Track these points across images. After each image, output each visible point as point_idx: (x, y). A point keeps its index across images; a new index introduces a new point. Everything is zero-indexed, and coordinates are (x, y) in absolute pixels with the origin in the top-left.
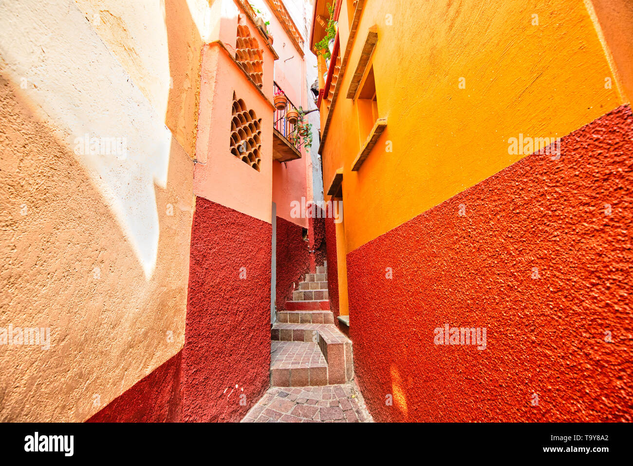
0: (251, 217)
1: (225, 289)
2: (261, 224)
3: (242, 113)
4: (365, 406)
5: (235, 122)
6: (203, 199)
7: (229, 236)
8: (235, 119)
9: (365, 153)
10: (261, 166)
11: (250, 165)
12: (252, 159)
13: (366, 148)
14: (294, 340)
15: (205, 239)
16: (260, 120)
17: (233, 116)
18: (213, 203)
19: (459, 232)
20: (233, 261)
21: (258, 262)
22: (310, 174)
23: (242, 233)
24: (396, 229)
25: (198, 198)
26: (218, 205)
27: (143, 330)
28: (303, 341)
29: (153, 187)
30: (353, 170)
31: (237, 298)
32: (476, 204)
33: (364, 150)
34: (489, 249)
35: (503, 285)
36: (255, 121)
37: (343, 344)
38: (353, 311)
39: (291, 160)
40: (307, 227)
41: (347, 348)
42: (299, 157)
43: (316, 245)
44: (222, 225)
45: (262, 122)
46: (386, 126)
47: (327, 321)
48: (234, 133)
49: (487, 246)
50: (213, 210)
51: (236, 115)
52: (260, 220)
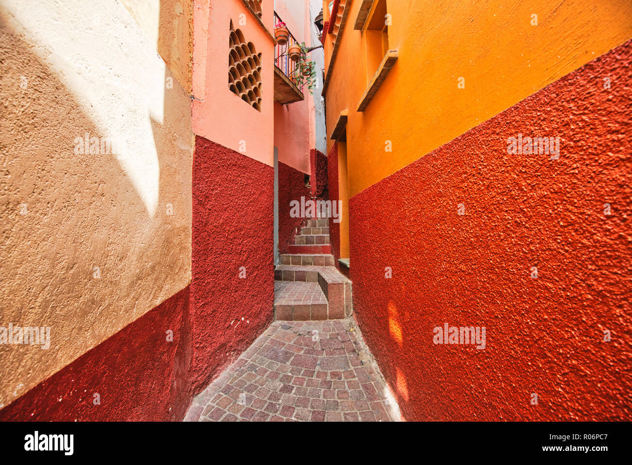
0: (253, 159)
1: (228, 230)
2: (263, 167)
3: (240, 45)
4: (362, 338)
5: (233, 56)
6: (202, 138)
7: (231, 178)
8: (232, 52)
9: (373, 91)
10: (262, 105)
11: (250, 104)
12: (252, 98)
13: (374, 84)
14: (296, 280)
15: (206, 180)
16: (260, 54)
17: (231, 49)
18: (213, 143)
19: (469, 170)
20: (235, 203)
21: (261, 205)
22: (312, 118)
23: (244, 175)
24: (402, 171)
25: (197, 137)
26: (219, 146)
27: (150, 264)
28: (305, 281)
29: (149, 121)
30: (359, 110)
31: (241, 239)
32: (490, 139)
33: (372, 88)
34: (499, 185)
35: (510, 222)
36: (255, 55)
37: (343, 284)
38: (354, 254)
39: (293, 101)
40: (309, 173)
41: (347, 287)
42: (302, 99)
43: (318, 192)
44: (223, 166)
45: (262, 56)
46: (397, 58)
47: (328, 264)
48: (232, 68)
49: (497, 183)
50: (213, 150)
51: (234, 47)
52: (262, 163)
